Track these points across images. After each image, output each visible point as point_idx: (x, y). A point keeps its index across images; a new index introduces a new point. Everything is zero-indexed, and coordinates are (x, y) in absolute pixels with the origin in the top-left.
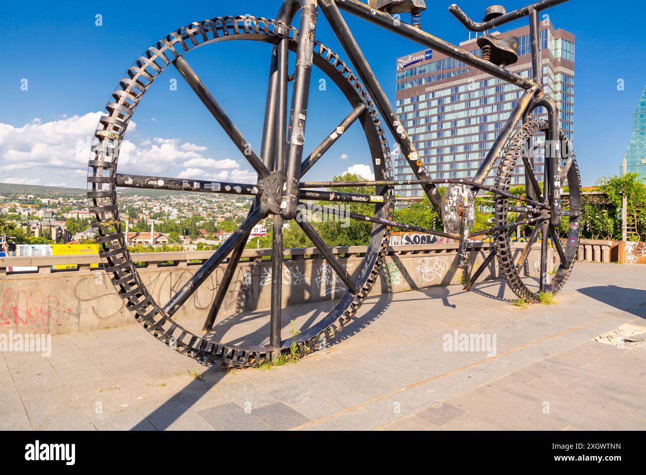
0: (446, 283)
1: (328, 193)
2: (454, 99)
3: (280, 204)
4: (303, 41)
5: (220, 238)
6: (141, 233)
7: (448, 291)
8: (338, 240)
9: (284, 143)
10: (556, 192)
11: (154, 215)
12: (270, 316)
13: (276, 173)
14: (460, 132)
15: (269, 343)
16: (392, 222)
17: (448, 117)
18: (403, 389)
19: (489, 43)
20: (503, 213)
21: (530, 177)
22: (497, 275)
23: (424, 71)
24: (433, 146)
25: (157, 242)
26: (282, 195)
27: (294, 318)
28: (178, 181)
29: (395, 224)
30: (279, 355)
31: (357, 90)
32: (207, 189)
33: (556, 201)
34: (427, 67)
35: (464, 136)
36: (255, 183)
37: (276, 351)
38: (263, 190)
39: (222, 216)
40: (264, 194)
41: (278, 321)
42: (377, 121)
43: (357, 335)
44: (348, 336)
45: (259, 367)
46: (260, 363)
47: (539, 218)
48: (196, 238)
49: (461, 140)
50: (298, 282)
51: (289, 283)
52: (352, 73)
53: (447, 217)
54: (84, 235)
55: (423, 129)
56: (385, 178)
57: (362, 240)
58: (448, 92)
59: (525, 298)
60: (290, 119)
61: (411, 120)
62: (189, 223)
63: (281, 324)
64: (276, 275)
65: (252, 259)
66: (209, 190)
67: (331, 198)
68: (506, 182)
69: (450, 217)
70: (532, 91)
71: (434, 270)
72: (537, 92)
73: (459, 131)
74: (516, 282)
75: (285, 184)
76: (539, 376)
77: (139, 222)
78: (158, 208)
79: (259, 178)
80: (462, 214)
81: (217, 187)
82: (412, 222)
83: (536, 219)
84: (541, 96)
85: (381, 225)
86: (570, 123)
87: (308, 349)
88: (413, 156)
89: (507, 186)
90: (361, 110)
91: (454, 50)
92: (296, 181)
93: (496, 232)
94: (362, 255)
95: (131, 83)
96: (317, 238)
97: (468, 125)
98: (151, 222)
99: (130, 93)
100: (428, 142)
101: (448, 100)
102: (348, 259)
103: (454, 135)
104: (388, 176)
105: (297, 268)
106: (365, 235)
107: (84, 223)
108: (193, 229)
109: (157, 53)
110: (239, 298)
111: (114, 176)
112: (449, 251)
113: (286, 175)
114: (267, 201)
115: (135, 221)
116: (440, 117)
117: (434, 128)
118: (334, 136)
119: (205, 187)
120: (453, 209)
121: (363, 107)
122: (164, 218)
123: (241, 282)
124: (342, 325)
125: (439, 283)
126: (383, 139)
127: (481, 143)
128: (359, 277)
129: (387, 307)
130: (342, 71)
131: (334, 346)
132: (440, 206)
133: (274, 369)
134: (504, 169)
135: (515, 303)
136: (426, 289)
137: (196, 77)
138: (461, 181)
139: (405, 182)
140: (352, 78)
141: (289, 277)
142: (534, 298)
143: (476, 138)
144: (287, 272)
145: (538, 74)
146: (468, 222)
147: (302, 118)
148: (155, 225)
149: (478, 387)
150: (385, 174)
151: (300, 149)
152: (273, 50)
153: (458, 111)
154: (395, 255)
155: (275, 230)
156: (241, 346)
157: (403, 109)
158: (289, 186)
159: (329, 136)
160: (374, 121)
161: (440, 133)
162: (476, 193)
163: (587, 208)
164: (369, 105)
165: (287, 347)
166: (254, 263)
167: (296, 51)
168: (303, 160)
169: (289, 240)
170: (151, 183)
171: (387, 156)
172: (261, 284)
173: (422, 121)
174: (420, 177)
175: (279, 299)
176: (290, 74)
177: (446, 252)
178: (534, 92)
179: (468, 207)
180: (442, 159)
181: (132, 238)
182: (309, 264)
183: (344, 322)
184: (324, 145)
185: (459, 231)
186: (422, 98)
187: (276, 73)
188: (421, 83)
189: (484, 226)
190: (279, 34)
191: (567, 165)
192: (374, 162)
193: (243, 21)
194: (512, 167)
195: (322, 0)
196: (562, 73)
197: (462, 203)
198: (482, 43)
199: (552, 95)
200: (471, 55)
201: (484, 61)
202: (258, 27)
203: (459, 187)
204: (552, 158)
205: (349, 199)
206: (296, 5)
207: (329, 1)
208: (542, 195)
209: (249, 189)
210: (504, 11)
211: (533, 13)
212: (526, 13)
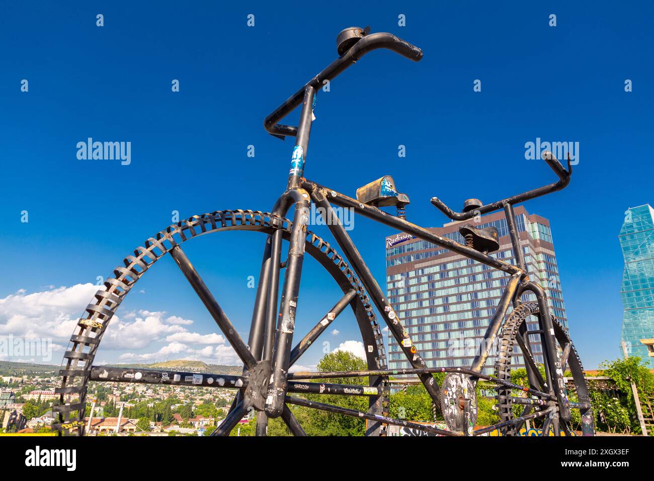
1: (318, 385)
2: (444, 275)
3: (266, 399)
4: (296, 232)
5: (196, 425)
6: (108, 418)
8: (329, 428)
9: (274, 330)
10: (560, 381)
11: (125, 397)
13: (263, 362)
14: (453, 308)
16: (388, 419)
17: (439, 293)
19: (471, 232)
20: (508, 406)
21: (530, 364)
23: (412, 249)
24: (426, 322)
25: (124, 430)
26: (269, 389)
28: (157, 374)
29: (391, 420)
31: (348, 276)
32: (188, 382)
33: (562, 391)
34: (414, 246)
35: (457, 312)
36: (240, 374)
38: (248, 382)
39: (200, 397)
40: (248, 388)
42: (368, 306)
47: (547, 411)
48: (169, 425)
49: (454, 317)
52: (342, 260)
53: (447, 412)
54: (41, 420)
55: (415, 305)
56: (379, 366)
57: (355, 429)
58: (437, 269)
60: (281, 306)
61: (402, 295)
62: (163, 406)
67: (322, 391)
68: (506, 370)
69: (450, 411)
70: (518, 276)
72: (523, 277)
73: (451, 307)
75: (272, 376)
77: (107, 405)
78: (131, 388)
80: (463, 408)
81: (199, 379)
82: (410, 409)
83: (544, 412)
84: (527, 281)
85: (375, 422)
86: (562, 310)
88: (407, 343)
89: (507, 374)
90: (353, 296)
91: (439, 239)
92: (284, 372)
93: (503, 428)
95: (125, 271)
97: (460, 302)
98: (120, 406)
99: (123, 281)
100: (421, 318)
101: (437, 277)
103: (447, 312)
104: (382, 365)
106: (359, 422)
107: (45, 406)
108: (167, 414)
109: (156, 244)
111: (89, 369)
113: (273, 366)
114: (251, 395)
115: (103, 404)
116: (431, 292)
117: (426, 304)
118: (325, 322)
119: (186, 381)
120: (453, 401)
121: (354, 292)
122: (135, 400)
126: (376, 325)
127: (476, 319)
130: (333, 259)
132: (438, 397)
134: (501, 354)
137: (190, 265)
138: (459, 369)
139: (399, 371)
140: (343, 265)
143: (469, 315)
145: (521, 260)
146: (471, 418)
147: (293, 306)
148: (124, 409)
150: (378, 363)
151: (289, 337)
152: (268, 239)
153: (448, 287)
155: (259, 429)
157: (394, 285)
158: (277, 378)
159: (319, 323)
160: (366, 307)
161: (432, 308)
162: (475, 382)
164: (360, 290)
167: (289, 241)
168: (292, 349)
169: (274, 428)
170: (128, 375)
171: (380, 342)
173: (414, 297)
174: (415, 366)
176: (283, 261)
178: (519, 278)
179: (469, 399)
180: (436, 336)
181: (95, 425)
184: (315, 331)
185: (461, 428)
186: (412, 274)
187: (269, 261)
188: (410, 260)
189: (488, 414)
190: (274, 225)
191: (565, 350)
192: (366, 349)
193: (240, 214)
194: (510, 353)
195: (315, 195)
196: (543, 253)
197: (463, 394)
198: (464, 232)
199: (538, 274)
200: (455, 243)
201: (468, 249)
202: (254, 219)
203: (458, 377)
204: (549, 344)
205: (341, 391)
206: (290, 201)
207: (321, 197)
208: (546, 385)
209: (233, 382)
210: (481, 204)
211: (507, 206)
212: (501, 206)
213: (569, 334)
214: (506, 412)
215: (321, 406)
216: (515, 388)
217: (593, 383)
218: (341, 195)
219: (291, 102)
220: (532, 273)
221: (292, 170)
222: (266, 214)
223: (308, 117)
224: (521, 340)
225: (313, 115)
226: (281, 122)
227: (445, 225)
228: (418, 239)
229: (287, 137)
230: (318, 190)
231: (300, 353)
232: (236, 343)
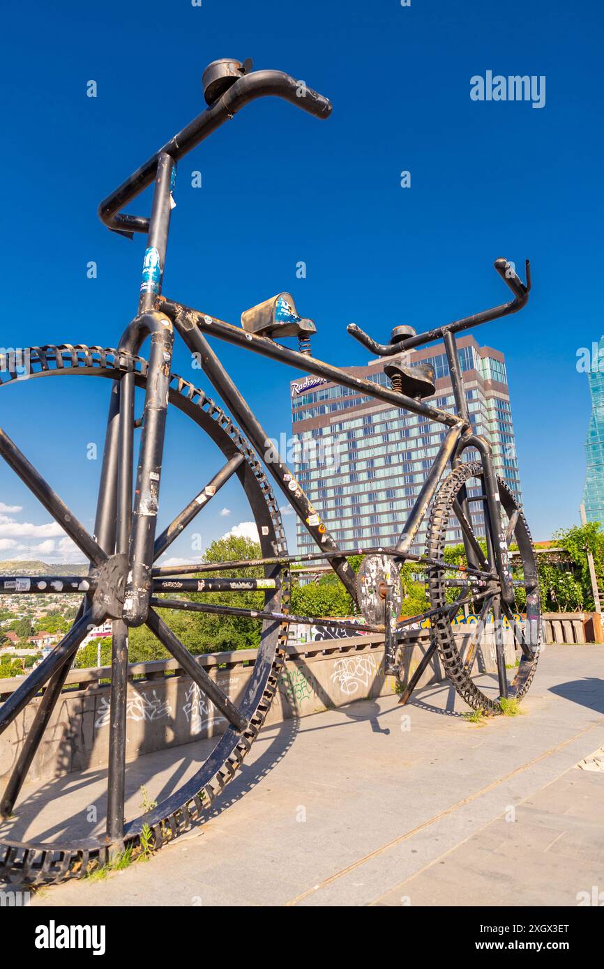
0: (374, 694)
1: (196, 581)
3: (123, 603)
4: (154, 376)
7: (378, 707)
9: (129, 514)
10: (503, 556)
12: (107, 779)
13: (117, 557)
15: (104, 830)
16: (290, 616)
19: (398, 371)
20: (440, 590)
21: (470, 540)
22: (443, 676)
26: (126, 590)
27: (146, 780)
29: (293, 618)
30: (121, 849)
31: (232, 436)
32: (9, 589)
33: (505, 568)
35: (385, 479)
37: (116, 844)
38: (97, 584)
40: (98, 590)
41: (121, 788)
42: (260, 476)
43: (247, 797)
44: (233, 801)
45: (86, 877)
46: (89, 870)
47: (487, 593)
50: (156, 715)
51: (141, 718)
52: (223, 414)
53: (365, 603)
56: (277, 554)
58: (359, 423)
59: (483, 709)
60: (138, 480)
63: (126, 792)
64: (117, 715)
65: (82, 685)
66: (12, 591)
67: (200, 589)
68: (439, 547)
69: (369, 601)
70: (458, 428)
71: (356, 676)
72: (464, 429)
74: (468, 687)
75: (131, 573)
80: (385, 596)
81: (25, 584)
82: (324, 602)
83: (482, 594)
84: (470, 434)
85: (273, 622)
86: (514, 470)
87: (169, 832)
88: (313, 520)
89: (440, 552)
90: (239, 462)
91: (356, 381)
92: (147, 568)
94: (251, 663)
96: (180, 649)
97: (388, 465)
100: (339, 488)
101: (360, 433)
102: (232, 671)
104: (280, 550)
105: (154, 693)
110: (61, 752)
112: (374, 646)
113: (131, 560)
114: (103, 599)
116: (352, 453)
118: (201, 499)
119: (6, 587)
120: (373, 590)
121: (240, 457)
123: (64, 724)
124: (222, 784)
125: (366, 695)
126: (271, 499)
128: (245, 703)
129: (291, 743)
130: (210, 412)
131: (212, 821)
132: (354, 586)
133: (112, 877)
134: (434, 528)
135: (469, 717)
136: (347, 706)
138: (381, 550)
139: (303, 557)
140: (224, 421)
141: (141, 709)
142: (494, 708)
144: (139, 702)
145: (463, 407)
146: (394, 608)
147: (154, 479)
150: (275, 548)
151: (152, 521)
152: (113, 386)
153: (374, 446)
154: (300, 659)
155: (116, 644)
156: (58, 843)
158: (137, 576)
159: (194, 500)
160: (257, 476)
162: (400, 565)
163: (547, 570)
164: (249, 454)
165: (133, 835)
166: (86, 691)
171: (278, 521)
172: (97, 724)
174: (324, 549)
175: (122, 753)
177: (371, 648)
178: (460, 430)
179: (392, 586)
182: (173, 685)
184: (188, 512)
185: (382, 621)
186: (326, 430)
187: (117, 418)
188: (324, 412)
190: (122, 367)
191: (512, 519)
192: (260, 531)
193: (69, 350)
194: (444, 526)
195: (180, 322)
196: (495, 398)
197: (385, 580)
198: (390, 371)
199: (487, 425)
200: (378, 387)
201: (395, 394)
202: (90, 358)
203: (379, 559)
204: (492, 512)
205: (226, 586)
206: (145, 330)
207: (190, 324)
208: (486, 562)
209: (75, 585)
210: (413, 333)
211: (447, 335)
212: (440, 334)
213: (520, 500)
214: (438, 597)
215: (199, 607)
216: (452, 569)
217: (544, 557)
218: (218, 322)
219: (138, 179)
220: (480, 424)
221: (145, 284)
222: (108, 350)
223: (164, 204)
224: (459, 510)
225: (172, 199)
226: (124, 212)
227: (370, 363)
228: (333, 384)
230: (184, 315)
231: (169, 542)
232: (75, 534)
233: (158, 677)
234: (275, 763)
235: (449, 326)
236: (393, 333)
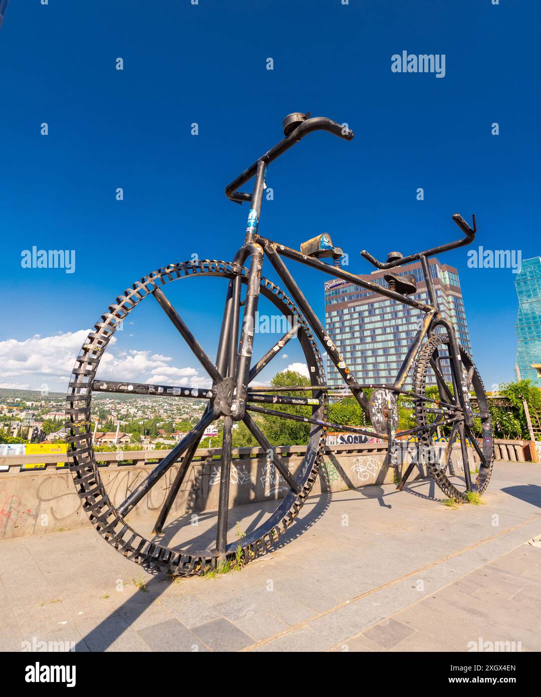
0: (379, 482)
1: (272, 397)
2: (371, 312)
3: (230, 407)
4: (252, 278)
5: (177, 438)
6: (108, 433)
7: (382, 491)
9: (236, 354)
10: (465, 396)
11: (121, 416)
12: (217, 517)
13: (228, 379)
14: (379, 338)
15: (215, 547)
16: (328, 423)
17: (367, 326)
18: (348, 602)
19: (394, 279)
20: (423, 414)
21: (441, 382)
22: (426, 475)
23: (346, 291)
24: (357, 349)
25: (120, 442)
26: (233, 399)
27: (240, 520)
28: (145, 386)
29: (330, 424)
30: (224, 560)
32: (169, 393)
33: (466, 404)
34: (347, 289)
35: (382, 341)
37: (222, 556)
38: (216, 394)
39: (180, 417)
40: (217, 398)
41: (225, 523)
42: (311, 336)
43: (300, 538)
44: (292, 539)
45: (204, 575)
46: (205, 571)
47: (455, 419)
48: (156, 438)
49: (380, 345)
50: (245, 481)
51: (236, 482)
53: (374, 419)
54: (57, 435)
55: (349, 336)
56: (319, 383)
57: (302, 440)
58: (366, 307)
59: (455, 498)
60: (241, 335)
61: (338, 328)
62: (151, 424)
63: (228, 526)
64: (225, 475)
65: (203, 458)
66: (171, 395)
67: (274, 401)
68: (422, 387)
69: (377, 418)
70: (431, 313)
71: (368, 469)
72: (435, 314)
73: (377, 337)
74: (444, 481)
75: (235, 389)
76: (482, 586)
77: (107, 423)
78: (125, 410)
79: (214, 384)
80: (387, 416)
81: (178, 391)
82: (345, 416)
83: (452, 420)
84: (439, 317)
85: (318, 426)
86: (467, 341)
87: (253, 554)
88: (342, 365)
89: (422, 390)
91: (367, 284)
92: (245, 387)
93: (419, 432)
94: (302, 454)
95: (118, 307)
96: (262, 438)
97: (384, 333)
98: (117, 424)
99: (116, 315)
100: (354, 346)
101: (366, 314)
102: (290, 458)
103: (374, 341)
104: (322, 382)
105: (244, 467)
107: (59, 424)
108: (154, 429)
109: (141, 286)
110: (190, 498)
111: (92, 382)
112: (379, 450)
113: (236, 381)
114: (219, 404)
115: (104, 422)
116: (362, 325)
117: (357, 334)
118: (276, 348)
119: (168, 392)
120: (380, 410)
122: (129, 419)
123: (192, 481)
124: (285, 527)
125: (374, 482)
126: (317, 351)
127: (398, 347)
128: (300, 476)
129: (327, 507)
130: (282, 299)
131: (278, 551)
132: (367, 408)
133: (218, 578)
134: (418, 375)
135: (446, 503)
136: (362, 488)
137: (169, 303)
138: (384, 386)
139: (336, 387)
140: (290, 304)
141: (236, 476)
142: (463, 498)
143: (392, 344)
144: (235, 472)
145: (434, 300)
146: (394, 424)
148: (120, 426)
149: (423, 599)
150: (319, 380)
151: (248, 360)
152: (230, 283)
153: (375, 322)
154: (332, 455)
155: (226, 430)
156: (188, 551)
157: (331, 320)
158: (239, 391)
159: (273, 349)
160: (309, 336)
161: (362, 338)
162: (397, 396)
163: (494, 410)
164: (304, 324)
165: (232, 552)
166: (205, 462)
167: (247, 284)
168: (251, 369)
170: (122, 388)
171: (320, 364)
172: (210, 483)
173: (347, 329)
174: (349, 383)
175: (227, 499)
176: (242, 300)
177: (377, 451)
178: (433, 315)
179: (392, 409)
180: (366, 360)
181: (98, 438)
182: (255, 463)
183: (287, 524)
184: (269, 356)
185: (386, 431)
186: (346, 311)
187: (231, 300)
188: (345, 300)
189: (407, 421)
190: (235, 272)
191: (470, 372)
192: (310, 370)
193: (207, 263)
194: (425, 374)
195: (267, 249)
196: (453, 295)
197: (387, 405)
198: (388, 278)
199: (448, 312)
200: (381, 287)
201: (391, 291)
202: (219, 267)
203: (383, 392)
204: (456, 367)
205: (290, 401)
206: (248, 252)
207: (272, 250)
208: (453, 399)
209: (204, 394)
210: (401, 256)
211: (423, 258)
212: (418, 258)
213: (473, 360)
214: (422, 419)
215: (274, 413)
216: (429, 401)
217: (493, 401)
218: (288, 249)
219: (246, 174)
220: (443, 311)
221: (249, 228)
222: (228, 263)
223: (260, 186)
224: (434, 364)
225: (264, 184)
226: (239, 190)
227: (372, 273)
228: (351, 284)
229: (244, 202)
230: (269, 244)
231: (257, 372)
232: (206, 364)
233: (247, 457)
234: (317, 519)
235: (424, 253)
236: (389, 256)
